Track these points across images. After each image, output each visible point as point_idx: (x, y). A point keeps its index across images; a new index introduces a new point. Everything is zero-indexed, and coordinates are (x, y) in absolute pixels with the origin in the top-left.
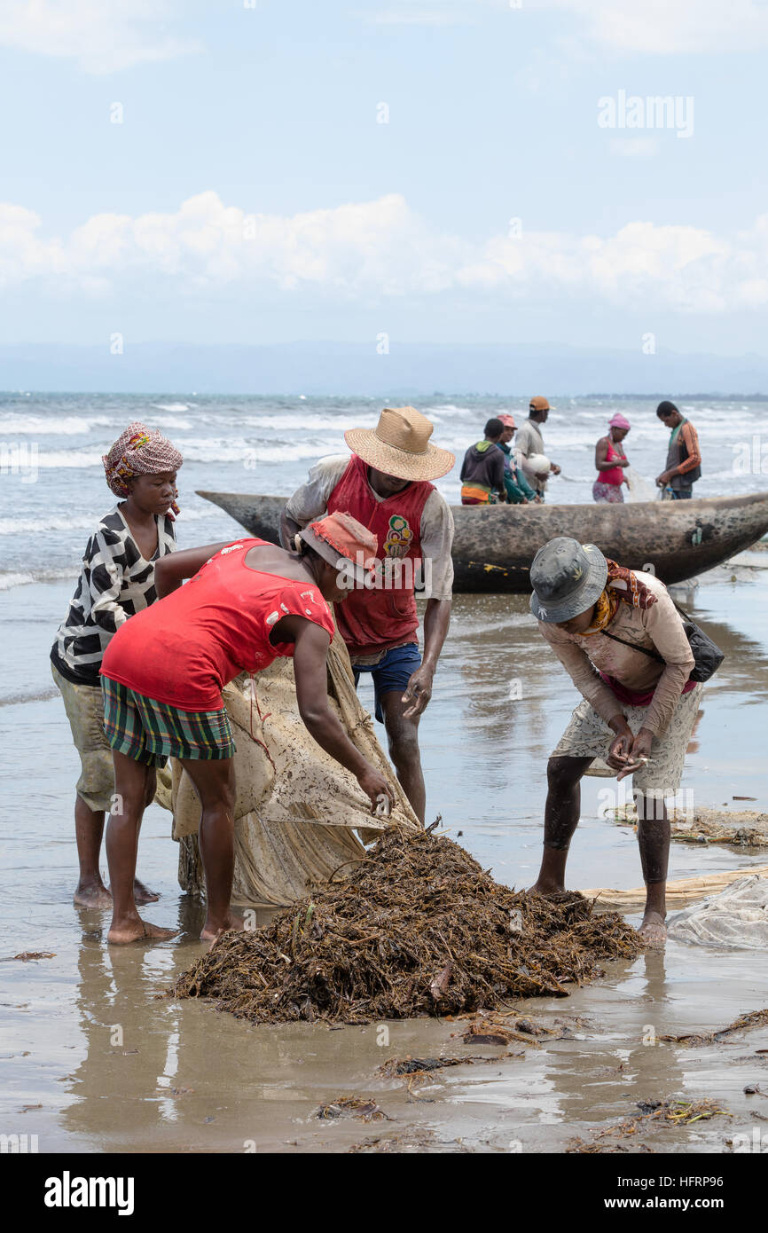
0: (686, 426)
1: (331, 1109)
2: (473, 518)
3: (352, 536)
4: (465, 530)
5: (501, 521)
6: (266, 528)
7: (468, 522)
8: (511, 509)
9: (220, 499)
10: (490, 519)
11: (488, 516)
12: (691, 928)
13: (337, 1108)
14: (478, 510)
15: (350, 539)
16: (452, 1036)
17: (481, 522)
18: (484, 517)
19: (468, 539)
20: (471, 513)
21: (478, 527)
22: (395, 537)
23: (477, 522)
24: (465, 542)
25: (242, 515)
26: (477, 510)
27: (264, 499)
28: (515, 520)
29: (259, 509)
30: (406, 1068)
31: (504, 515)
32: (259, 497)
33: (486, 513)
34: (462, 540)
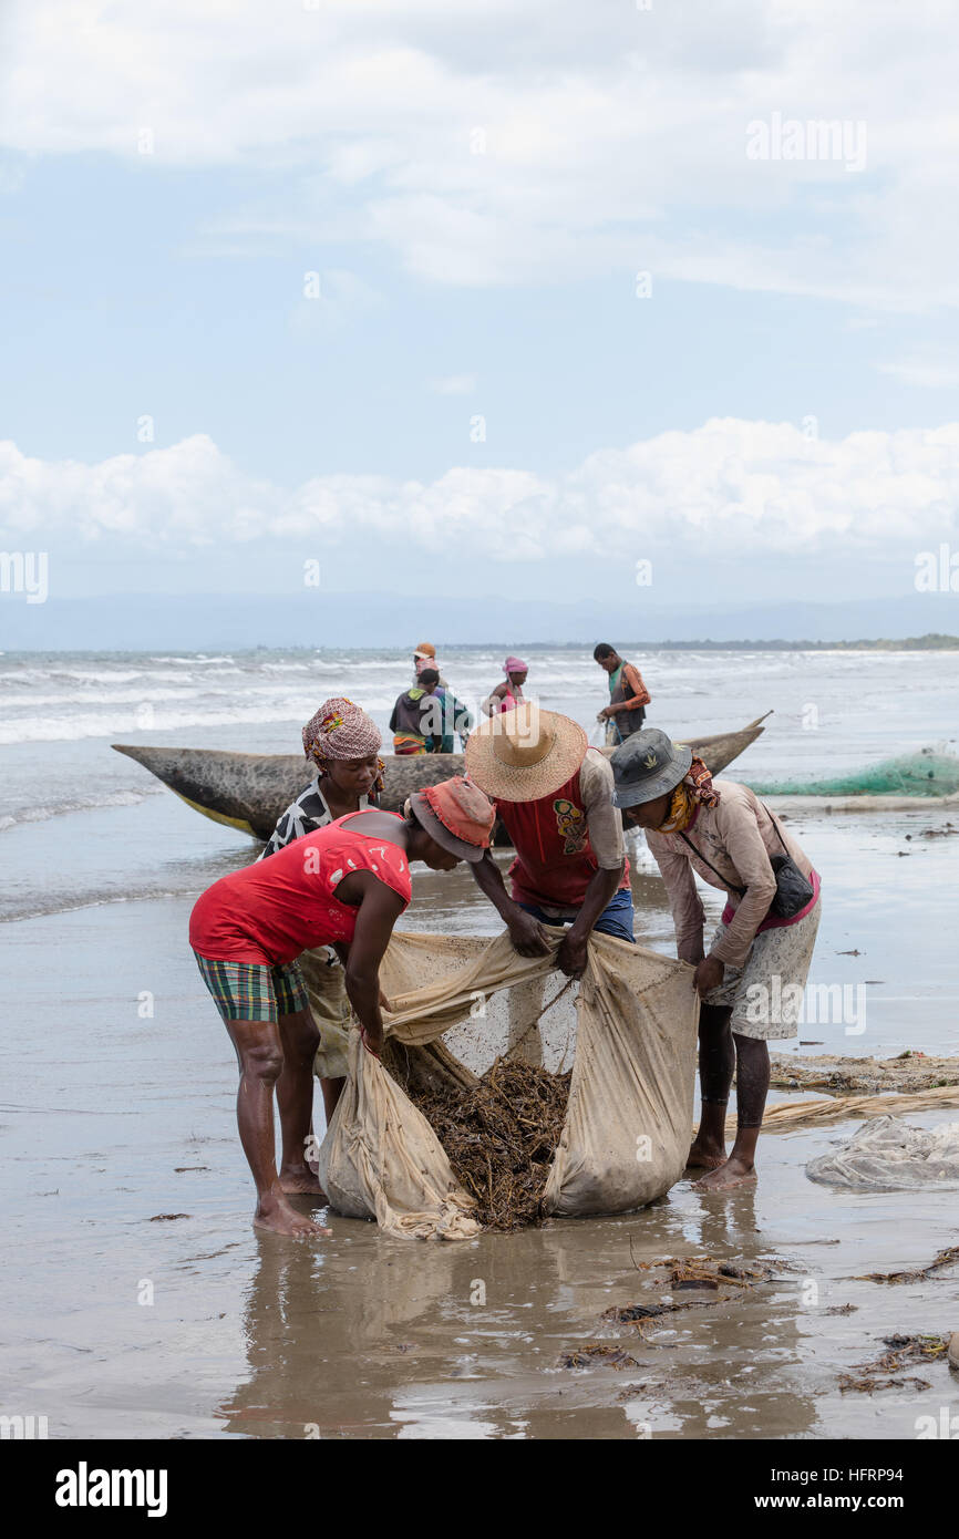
0: (627, 667)
1: (580, 1357)
2: (407, 768)
3: (465, 813)
4: (399, 781)
5: (437, 771)
6: (188, 783)
7: (402, 772)
8: (448, 759)
9: (138, 753)
10: (426, 769)
11: (423, 766)
12: (837, 1170)
13: (586, 1357)
14: (413, 760)
15: (461, 816)
16: (657, 1283)
17: (416, 772)
18: (419, 768)
19: (403, 791)
20: (405, 764)
21: (413, 778)
22: (566, 820)
23: (412, 773)
24: (399, 793)
25: (163, 769)
26: (411, 761)
27: (185, 752)
28: (452, 770)
29: (181, 763)
30: (631, 1315)
31: (440, 765)
32: (179, 750)
33: (422, 764)
34: (396, 792)
